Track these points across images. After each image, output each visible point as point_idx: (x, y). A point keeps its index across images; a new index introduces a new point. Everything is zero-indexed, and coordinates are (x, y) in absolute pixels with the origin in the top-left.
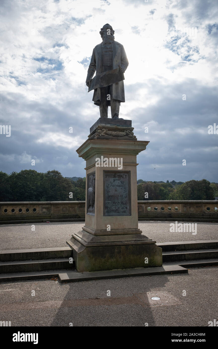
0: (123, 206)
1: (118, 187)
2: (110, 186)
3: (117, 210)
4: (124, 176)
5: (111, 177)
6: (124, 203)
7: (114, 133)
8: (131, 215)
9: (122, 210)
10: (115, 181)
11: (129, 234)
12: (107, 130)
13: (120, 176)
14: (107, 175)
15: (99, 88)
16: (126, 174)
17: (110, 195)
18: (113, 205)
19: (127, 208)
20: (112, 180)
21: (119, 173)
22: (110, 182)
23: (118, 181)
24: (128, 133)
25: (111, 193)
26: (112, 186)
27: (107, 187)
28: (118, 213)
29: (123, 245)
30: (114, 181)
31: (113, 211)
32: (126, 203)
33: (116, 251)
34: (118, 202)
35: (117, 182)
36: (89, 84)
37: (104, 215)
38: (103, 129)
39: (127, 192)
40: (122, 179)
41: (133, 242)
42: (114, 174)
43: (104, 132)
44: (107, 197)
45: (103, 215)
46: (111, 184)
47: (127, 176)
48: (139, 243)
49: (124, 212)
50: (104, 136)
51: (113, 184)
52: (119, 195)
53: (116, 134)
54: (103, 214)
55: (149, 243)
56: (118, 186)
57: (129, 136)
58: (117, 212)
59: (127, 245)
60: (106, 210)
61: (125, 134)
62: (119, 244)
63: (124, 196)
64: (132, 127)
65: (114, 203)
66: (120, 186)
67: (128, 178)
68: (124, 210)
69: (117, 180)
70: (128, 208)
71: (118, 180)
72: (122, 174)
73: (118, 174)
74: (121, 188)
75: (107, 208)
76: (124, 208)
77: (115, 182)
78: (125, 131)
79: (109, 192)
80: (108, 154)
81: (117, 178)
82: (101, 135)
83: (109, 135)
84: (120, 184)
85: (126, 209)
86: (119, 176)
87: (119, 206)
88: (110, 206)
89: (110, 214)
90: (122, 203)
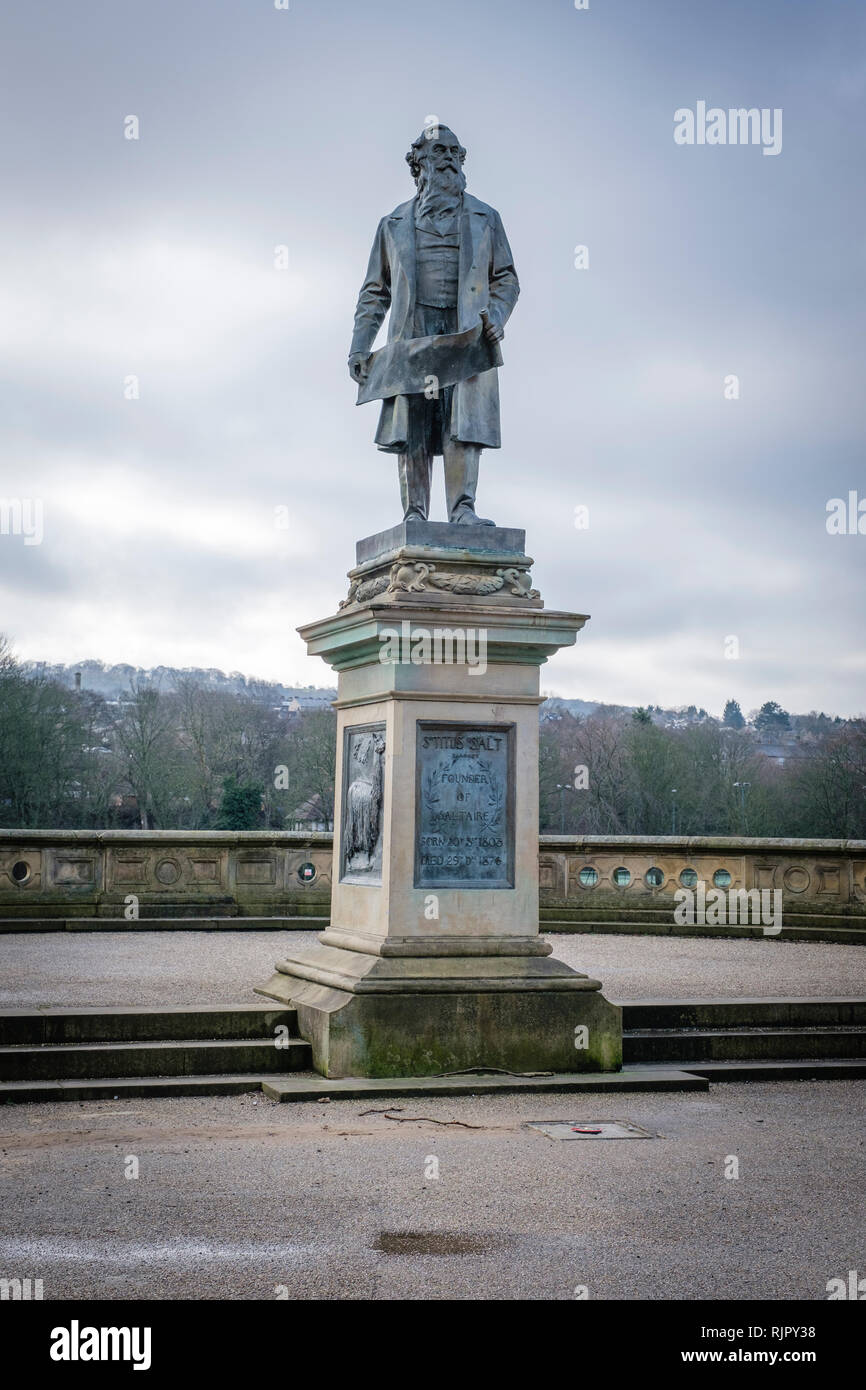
0: (485, 854)
1: (468, 784)
2: (440, 779)
3: (462, 867)
4: (492, 745)
5: (444, 746)
6: (489, 844)
7: (460, 580)
8: (513, 887)
9: (481, 869)
10: (458, 761)
11: (505, 955)
12: (433, 567)
13: (477, 744)
14: (431, 739)
15: (403, 395)
16: (498, 736)
17: (438, 810)
18: (450, 850)
19: (498, 861)
20: (445, 756)
21: (475, 730)
22: (441, 765)
23: (468, 762)
24: (511, 580)
25: (445, 805)
26: (446, 780)
27: (430, 781)
28: (468, 877)
29: (482, 992)
30: (454, 762)
31: (449, 870)
32: (495, 844)
33: (459, 1010)
34: (468, 839)
35: (466, 767)
36: (363, 373)
37: (417, 883)
38: (418, 566)
39: (502, 803)
40: (483, 755)
41: (521, 981)
42: (453, 734)
43: (423, 575)
44: (431, 821)
45: (414, 885)
46: (442, 773)
47: (503, 743)
48: (541, 987)
49: (490, 875)
50: (422, 591)
51: (450, 772)
52: (472, 813)
53: (465, 586)
54: (411, 882)
55: (572, 986)
56: (468, 779)
57: (514, 590)
58: (463, 875)
59: (498, 991)
60: (423, 867)
61: (499, 585)
62: (469, 985)
63: (489, 817)
64: (526, 554)
65: (454, 840)
66: (476, 780)
67: (505, 751)
68: (487, 867)
69: (465, 756)
70: (504, 859)
71: (469, 756)
72: (484, 735)
73: (471, 735)
74: (481, 788)
75: (427, 859)
76: (489, 860)
77: (461, 763)
78: (500, 571)
79: (437, 801)
81: (466, 751)
82: (413, 588)
83: (440, 588)
84: (477, 771)
85: (494, 864)
86: (472, 741)
87: (471, 853)
88: (437, 853)
89: (438, 881)
90: (483, 843)
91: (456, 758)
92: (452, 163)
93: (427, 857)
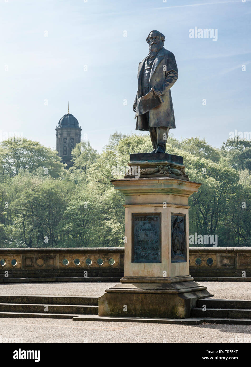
0: (153, 252)
1: (148, 231)
2: (140, 230)
3: (146, 256)
4: (155, 219)
5: (141, 220)
6: (154, 249)
8: (161, 262)
9: (152, 257)
10: (145, 225)
11: (157, 283)
13: (150, 219)
14: (137, 218)
16: (157, 216)
17: (139, 239)
18: (143, 251)
20: (141, 223)
21: (150, 215)
22: (140, 226)
24: (160, 169)
25: (141, 238)
26: (141, 231)
27: (137, 231)
30: (144, 225)
31: (143, 257)
32: (156, 249)
34: (148, 248)
35: (147, 226)
36: (136, 109)
37: (133, 261)
39: (158, 236)
40: (152, 222)
44: (137, 242)
46: (140, 228)
47: (158, 219)
49: (155, 258)
51: (143, 228)
52: (149, 240)
54: (131, 261)
56: (148, 230)
57: (160, 172)
58: (148, 260)
60: (135, 256)
61: (156, 171)
63: (154, 241)
65: (144, 248)
66: (150, 230)
67: (159, 221)
68: (154, 256)
69: (147, 223)
70: (159, 254)
71: (148, 223)
72: (152, 216)
74: (152, 232)
76: (155, 254)
78: (157, 167)
79: (139, 236)
80: (137, 195)
81: (147, 221)
84: (151, 227)
85: (156, 255)
86: (148, 218)
87: (149, 252)
88: (139, 252)
89: (139, 260)
90: (153, 249)
91: (144, 224)
93: (136, 253)
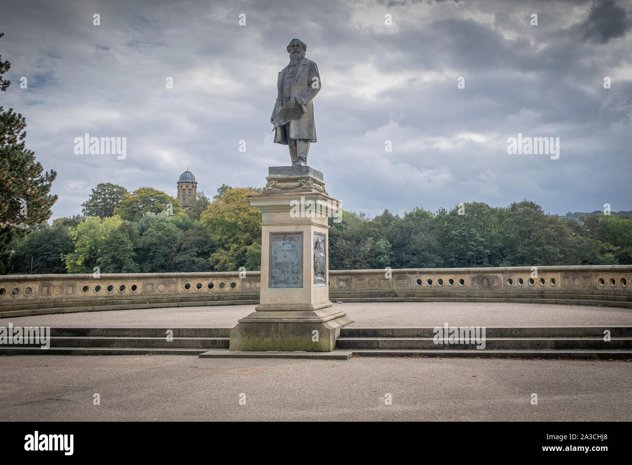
0: (294, 276)
1: (288, 252)
2: (278, 251)
3: (286, 280)
4: (296, 239)
5: (280, 240)
6: (295, 273)
7: (283, 185)
8: (302, 287)
11: (298, 311)
12: (277, 181)
13: (291, 239)
14: (275, 238)
16: (298, 236)
17: (278, 262)
18: (282, 275)
19: (298, 278)
20: (280, 243)
22: (279, 246)
23: (288, 245)
24: (302, 183)
25: (280, 260)
26: (280, 252)
27: (275, 252)
28: (288, 284)
29: (280, 323)
31: (281, 282)
32: (297, 273)
33: (272, 329)
34: (288, 271)
35: (287, 247)
36: (274, 121)
37: (270, 286)
38: (270, 182)
39: (300, 258)
40: (293, 242)
42: (283, 236)
43: (272, 184)
44: (274, 265)
46: (279, 249)
47: (300, 238)
48: (301, 322)
49: (295, 283)
51: (282, 249)
52: (289, 262)
54: (268, 286)
55: (314, 322)
57: (303, 187)
58: (286, 283)
59: (286, 323)
60: (273, 281)
61: (298, 185)
62: (276, 321)
63: (295, 263)
65: (283, 272)
66: (290, 251)
67: (300, 241)
68: (294, 280)
69: (287, 243)
70: (300, 278)
72: (293, 236)
73: (289, 236)
74: (292, 254)
76: (295, 278)
77: (285, 245)
78: (299, 181)
79: (278, 258)
80: (276, 212)
81: (287, 241)
82: (268, 189)
83: (277, 188)
84: (291, 248)
85: (297, 280)
86: (288, 238)
87: (289, 275)
88: (277, 276)
89: (277, 286)
90: (293, 272)
91: (284, 244)
92: (297, 50)
93: (274, 278)
